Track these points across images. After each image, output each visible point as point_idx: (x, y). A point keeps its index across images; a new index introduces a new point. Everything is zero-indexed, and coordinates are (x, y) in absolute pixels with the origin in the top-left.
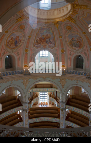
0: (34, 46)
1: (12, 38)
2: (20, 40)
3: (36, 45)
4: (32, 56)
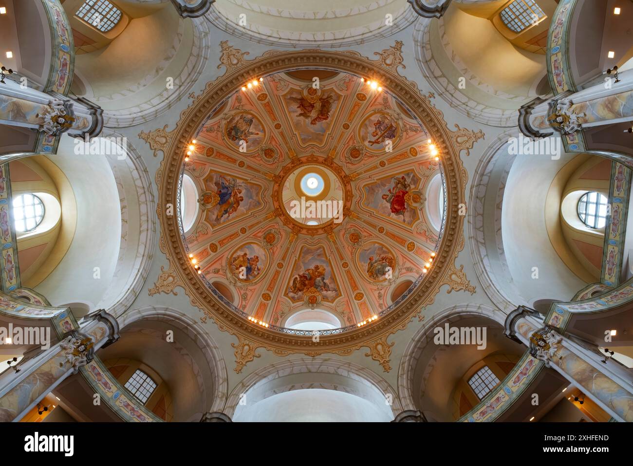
0: (286, 295)
1: (245, 254)
2: (258, 269)
3: (291, 294)
4: (279, 316)
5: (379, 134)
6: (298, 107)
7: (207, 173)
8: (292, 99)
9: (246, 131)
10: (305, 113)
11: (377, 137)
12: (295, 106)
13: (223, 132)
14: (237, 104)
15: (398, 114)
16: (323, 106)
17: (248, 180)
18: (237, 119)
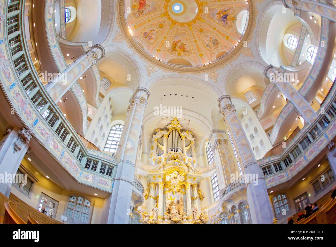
5: (150, 34)
6: (186, 48)
7: (230, 29)
8: (189, 52)
9: (210, 42)
10: (183, 45)
11: (151, 33)
12: (187, 49)
13: (220, 44)
14: (212, 54)
15: (143, 43)
16: (175, 47)
17: (213, 21)
18: (213, 48)
